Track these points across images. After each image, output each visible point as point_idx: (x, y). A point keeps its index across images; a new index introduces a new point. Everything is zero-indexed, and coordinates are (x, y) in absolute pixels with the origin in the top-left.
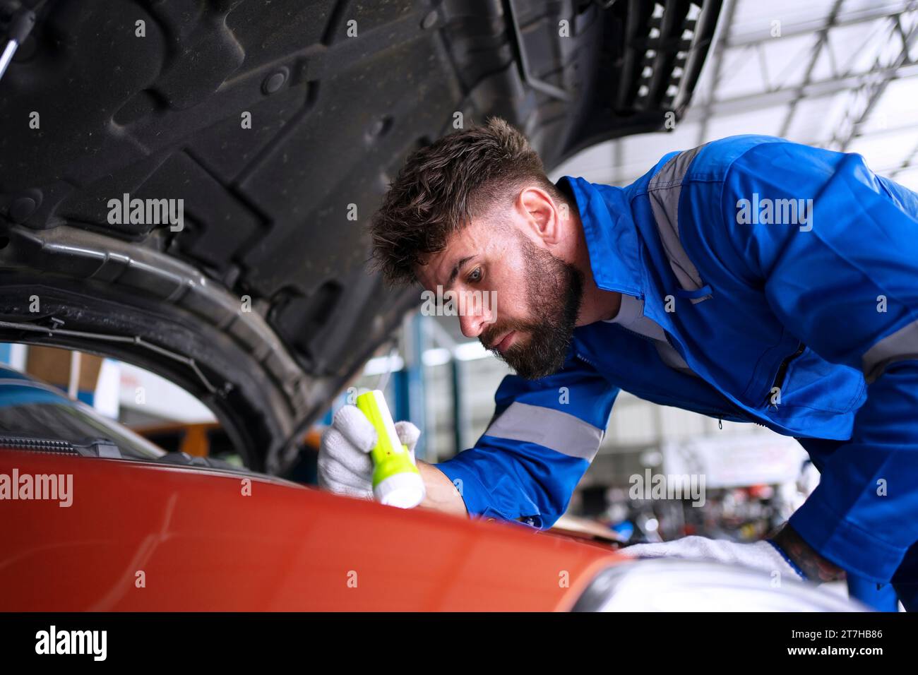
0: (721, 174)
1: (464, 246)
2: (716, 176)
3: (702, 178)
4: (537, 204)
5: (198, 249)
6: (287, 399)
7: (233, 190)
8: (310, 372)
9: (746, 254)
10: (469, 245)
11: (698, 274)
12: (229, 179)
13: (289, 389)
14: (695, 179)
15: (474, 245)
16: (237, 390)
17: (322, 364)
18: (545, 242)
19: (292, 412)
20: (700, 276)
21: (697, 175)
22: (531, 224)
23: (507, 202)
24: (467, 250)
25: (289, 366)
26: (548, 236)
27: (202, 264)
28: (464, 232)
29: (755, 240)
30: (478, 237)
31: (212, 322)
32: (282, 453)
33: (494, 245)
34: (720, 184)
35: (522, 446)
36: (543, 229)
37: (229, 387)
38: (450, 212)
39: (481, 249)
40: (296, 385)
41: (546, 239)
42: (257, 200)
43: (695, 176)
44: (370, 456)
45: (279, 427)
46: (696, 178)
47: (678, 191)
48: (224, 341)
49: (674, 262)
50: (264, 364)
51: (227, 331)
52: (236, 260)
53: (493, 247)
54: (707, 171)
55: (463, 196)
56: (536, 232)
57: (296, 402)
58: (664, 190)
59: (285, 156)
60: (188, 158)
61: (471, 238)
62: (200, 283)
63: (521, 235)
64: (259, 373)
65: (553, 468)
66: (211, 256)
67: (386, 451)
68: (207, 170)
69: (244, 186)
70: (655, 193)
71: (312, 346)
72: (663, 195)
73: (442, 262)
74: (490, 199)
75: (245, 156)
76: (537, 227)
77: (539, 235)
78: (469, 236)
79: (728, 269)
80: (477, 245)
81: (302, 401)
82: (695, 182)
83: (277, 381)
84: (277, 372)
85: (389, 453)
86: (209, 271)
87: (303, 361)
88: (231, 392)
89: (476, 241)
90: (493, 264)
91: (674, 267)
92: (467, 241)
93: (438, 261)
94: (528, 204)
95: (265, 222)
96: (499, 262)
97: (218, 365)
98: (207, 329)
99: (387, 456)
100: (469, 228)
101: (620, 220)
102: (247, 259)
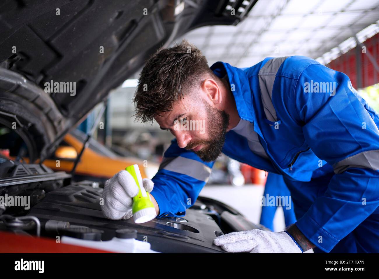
0: (297, 76)
1: (180, 109)
2: (294, 77)
3: (287, 76)
4: (211, 86)
5: (26, 68)
6: (54, 128)
7: (48, 43)
8: (66, 117)
9: (301, 112)
10: (183, 109)
11: (276, 115)
12: (47, 38)
13: (56, 124)
14: (283, 76)
15: (185, 108)
16: (33, 126)
17: (72, 113)
18: (214, 103)
19: (56, 132)
20: (277, 115)
21: (285, 73)
22: (208, 96)
23: (198, 86)
24: (182, 111)
25: (58, 115)
26: (215, 101)
27: (26, 74)
28: (180, 102)
29: (306, 107)
30: (186, 104)
31: (27, 99)
32: (48, 149)
33: (194, 108)
34: (296, 80)
35: (181, 176)
36: (213, 97)
37: (30, 125)
38: (174, 93)
39: (188, 110)
40: (60, 122)
41: (215, 102)
42: (58, 48)
43: (284, 74)
44: (132, 199)
45: (49, 140)
46: (285, 75)
47: (274, 78)
48: (31, 106)
49: (266, 108)
50: (47, 115)
51: (33, 102)
52: (43, 72)
53: (193, 109)
54: (290, 73)
55: (180, 86)
56: (211, 99)
57: (58, 128)
58: (267, 76)
59: (75, 28)
60: (29, 29)
61: (183, 105)
62: (24, 82)
63: (205, 102)
64: (44, 118)
65: (193, 185)
66: (31, 71)
67: (139, 196)
68: (38, 35)
69: (53, 42)
70: (262, 76)
71: (69, 107)
72: (267, 78)
73: (169, 115)
74: (191, 86)
75: (56, 28)
76: (211, 97)
77: (211, 100)
78: (183, 104)
79: (290, 115)
80: (186, 108)
81: (61, 128)
82: (284, 76)
83: (51, 121)
84: (52, 117)
85: (140, 197)
86: (29, 77)
87: (64, 112)
88: (31, 127)
89: (186, 106)
90: (194, 117)
91: (265, 110)
92: (182, 106)
93: (168, 115)
94: (207, 86)
95: (59, 56)
96: (196, 115)
97: (26, 116)
98: (24, 102)
99: (139, 199)
100: (182, 100)
101: (244, 86)
102: (48, 73)
